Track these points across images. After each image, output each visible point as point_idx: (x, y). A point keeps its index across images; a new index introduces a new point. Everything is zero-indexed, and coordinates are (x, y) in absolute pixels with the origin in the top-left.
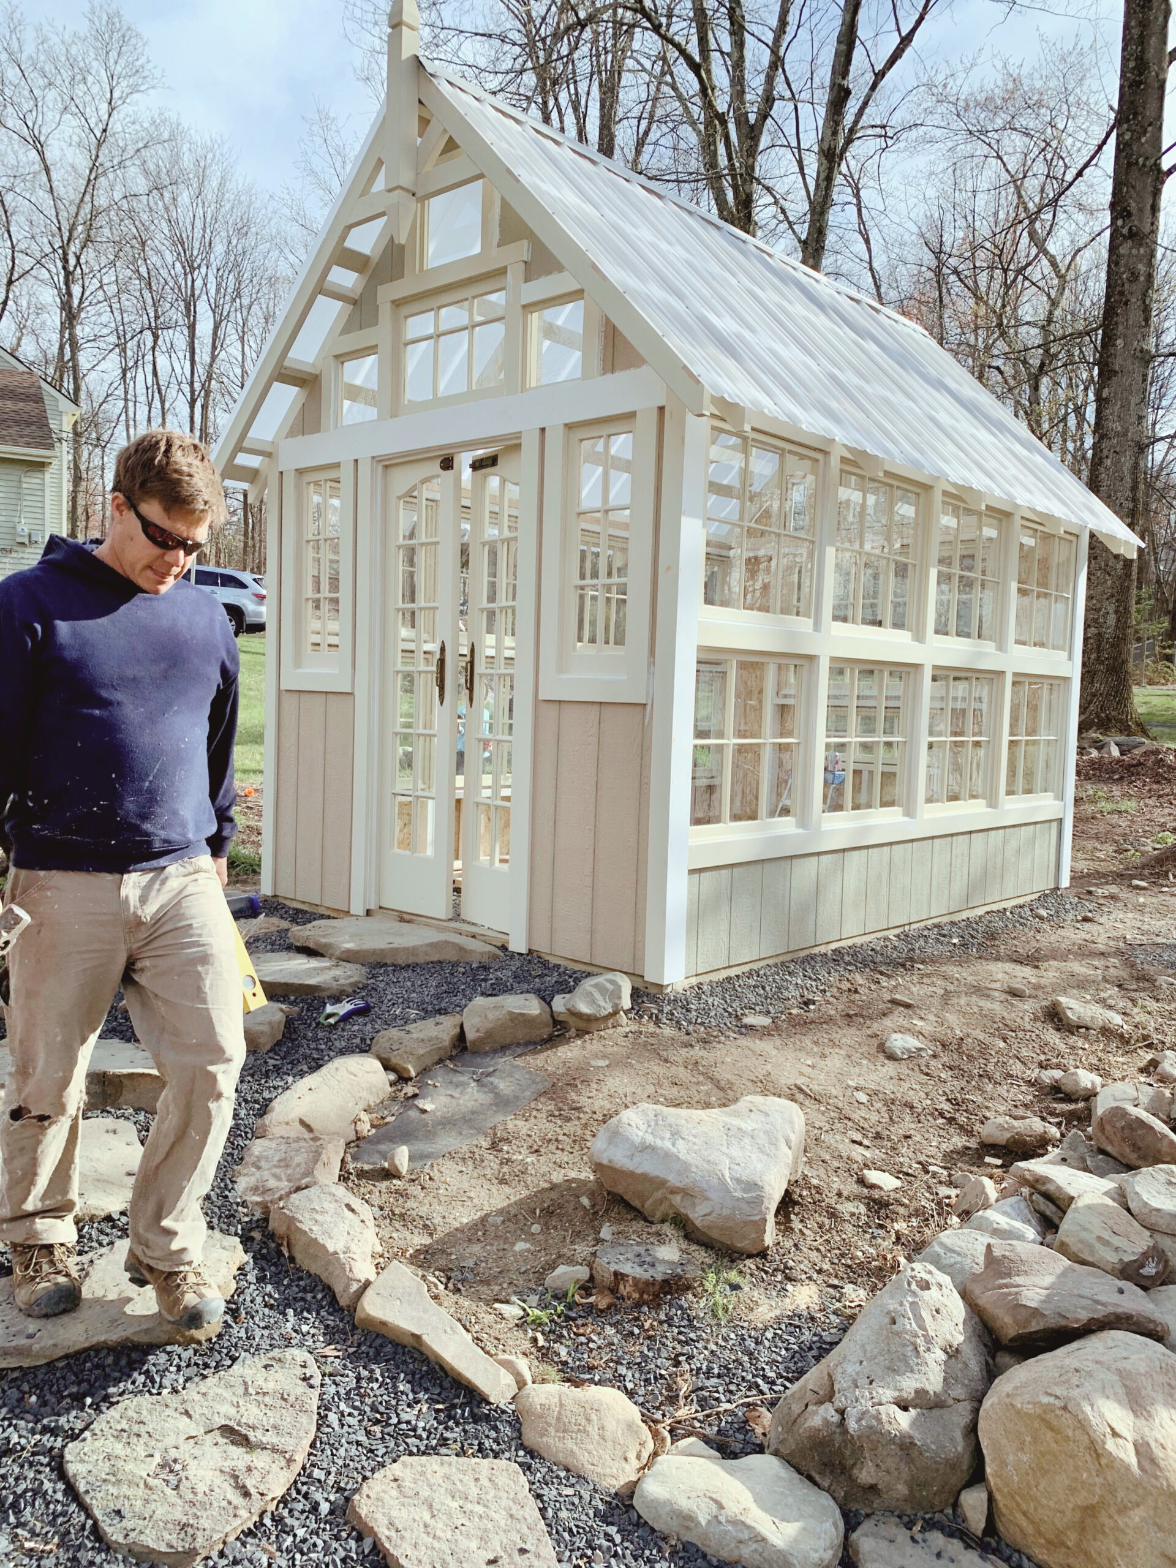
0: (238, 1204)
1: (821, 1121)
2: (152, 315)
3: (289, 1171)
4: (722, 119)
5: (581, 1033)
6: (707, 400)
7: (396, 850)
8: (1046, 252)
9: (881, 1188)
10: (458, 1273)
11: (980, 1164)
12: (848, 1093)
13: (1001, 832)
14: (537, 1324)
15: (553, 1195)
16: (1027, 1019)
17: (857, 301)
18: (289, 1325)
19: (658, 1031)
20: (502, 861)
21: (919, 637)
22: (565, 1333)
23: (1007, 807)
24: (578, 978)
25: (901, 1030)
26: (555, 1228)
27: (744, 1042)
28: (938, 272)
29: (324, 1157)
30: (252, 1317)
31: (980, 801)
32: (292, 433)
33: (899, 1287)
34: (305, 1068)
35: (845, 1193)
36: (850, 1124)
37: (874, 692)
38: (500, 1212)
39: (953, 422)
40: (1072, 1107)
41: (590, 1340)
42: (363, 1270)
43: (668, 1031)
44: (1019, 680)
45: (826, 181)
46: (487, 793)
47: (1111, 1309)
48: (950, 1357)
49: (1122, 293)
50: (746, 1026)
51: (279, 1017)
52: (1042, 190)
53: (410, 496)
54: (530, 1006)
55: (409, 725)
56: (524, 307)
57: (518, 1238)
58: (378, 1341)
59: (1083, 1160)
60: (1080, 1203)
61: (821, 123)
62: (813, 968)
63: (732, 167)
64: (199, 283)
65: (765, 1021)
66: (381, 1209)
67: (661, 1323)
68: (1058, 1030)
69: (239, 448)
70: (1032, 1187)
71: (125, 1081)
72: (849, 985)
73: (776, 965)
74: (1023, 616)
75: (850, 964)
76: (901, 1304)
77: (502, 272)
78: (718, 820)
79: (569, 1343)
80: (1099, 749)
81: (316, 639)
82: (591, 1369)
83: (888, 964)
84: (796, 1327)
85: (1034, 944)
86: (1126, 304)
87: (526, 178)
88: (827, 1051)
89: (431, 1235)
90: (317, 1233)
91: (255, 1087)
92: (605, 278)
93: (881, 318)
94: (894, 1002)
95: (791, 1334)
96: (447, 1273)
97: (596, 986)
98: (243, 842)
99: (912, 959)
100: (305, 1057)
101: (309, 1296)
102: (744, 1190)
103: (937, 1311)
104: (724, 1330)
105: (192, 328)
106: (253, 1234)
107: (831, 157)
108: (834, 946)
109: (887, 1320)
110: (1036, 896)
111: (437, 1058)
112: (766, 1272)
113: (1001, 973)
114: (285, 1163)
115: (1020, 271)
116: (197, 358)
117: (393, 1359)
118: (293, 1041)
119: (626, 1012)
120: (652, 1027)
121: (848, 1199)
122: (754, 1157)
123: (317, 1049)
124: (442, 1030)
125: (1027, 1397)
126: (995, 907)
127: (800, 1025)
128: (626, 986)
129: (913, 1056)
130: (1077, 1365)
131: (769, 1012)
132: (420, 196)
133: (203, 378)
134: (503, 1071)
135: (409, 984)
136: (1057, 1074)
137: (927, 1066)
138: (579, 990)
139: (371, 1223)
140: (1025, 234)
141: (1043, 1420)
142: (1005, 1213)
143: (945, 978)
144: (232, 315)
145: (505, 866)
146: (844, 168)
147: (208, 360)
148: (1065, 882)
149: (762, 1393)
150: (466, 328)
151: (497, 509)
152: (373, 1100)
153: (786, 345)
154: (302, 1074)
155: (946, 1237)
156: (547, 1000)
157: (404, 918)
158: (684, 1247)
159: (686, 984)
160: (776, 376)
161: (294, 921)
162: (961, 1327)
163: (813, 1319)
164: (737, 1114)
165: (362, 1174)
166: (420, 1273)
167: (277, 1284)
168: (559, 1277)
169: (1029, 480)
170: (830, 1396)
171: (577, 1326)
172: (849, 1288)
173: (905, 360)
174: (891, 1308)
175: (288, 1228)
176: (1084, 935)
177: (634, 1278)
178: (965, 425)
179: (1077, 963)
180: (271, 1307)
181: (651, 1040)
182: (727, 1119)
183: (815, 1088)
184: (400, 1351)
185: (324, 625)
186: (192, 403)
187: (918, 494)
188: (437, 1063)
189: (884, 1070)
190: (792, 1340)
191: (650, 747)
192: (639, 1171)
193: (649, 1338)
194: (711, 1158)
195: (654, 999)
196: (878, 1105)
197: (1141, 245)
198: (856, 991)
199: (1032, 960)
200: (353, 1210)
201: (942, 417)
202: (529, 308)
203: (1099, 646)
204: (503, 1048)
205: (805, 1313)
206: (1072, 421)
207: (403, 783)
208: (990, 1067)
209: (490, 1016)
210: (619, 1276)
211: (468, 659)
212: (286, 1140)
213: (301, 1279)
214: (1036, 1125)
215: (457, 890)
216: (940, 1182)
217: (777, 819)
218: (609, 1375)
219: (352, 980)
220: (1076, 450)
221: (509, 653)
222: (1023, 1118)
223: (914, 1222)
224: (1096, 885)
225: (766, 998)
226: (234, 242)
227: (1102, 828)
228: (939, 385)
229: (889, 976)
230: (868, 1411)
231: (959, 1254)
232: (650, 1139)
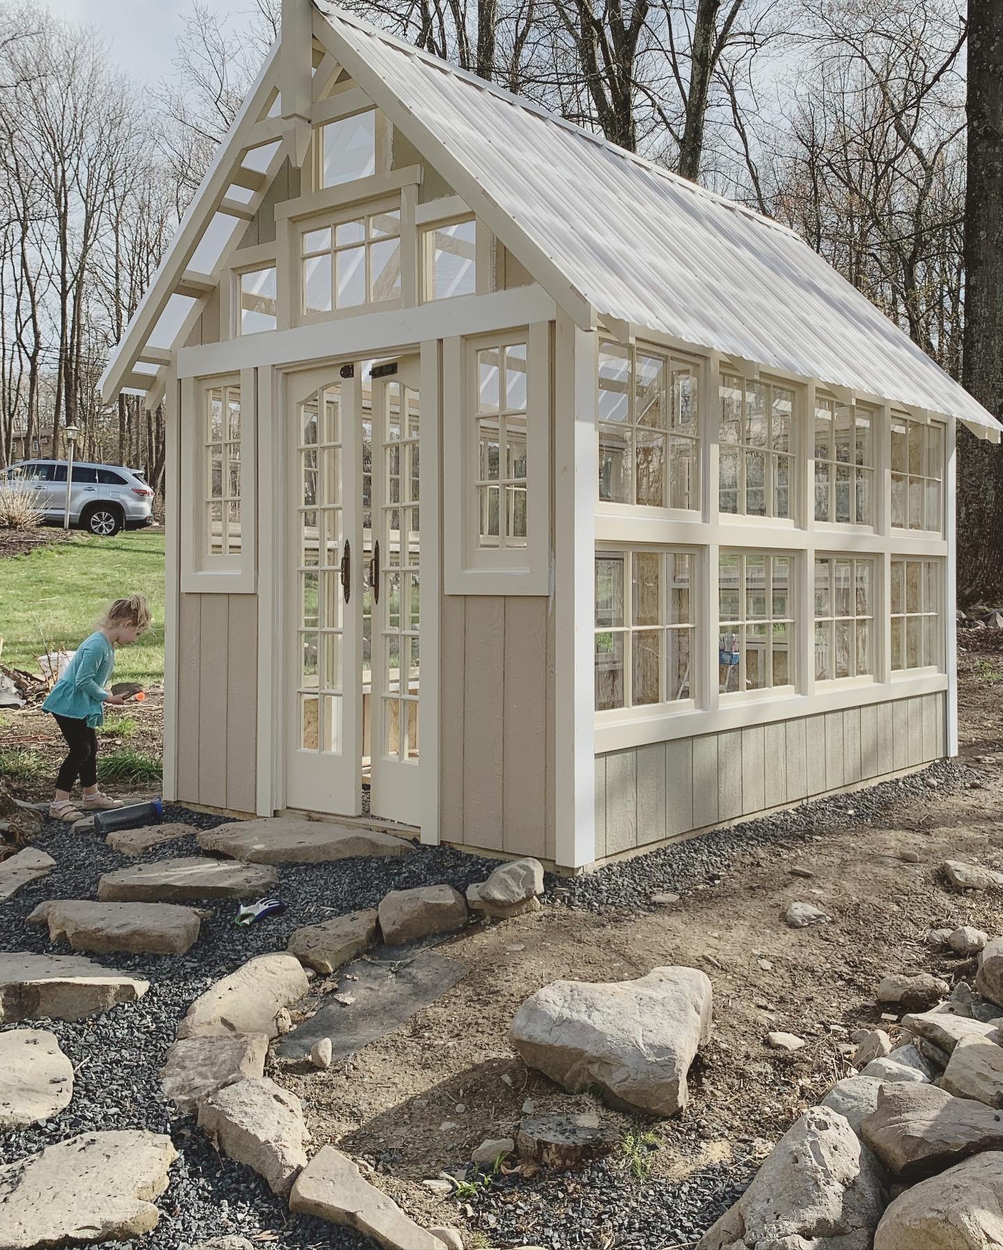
0: (165, 1104)
1: (727, 989)
2: (20, 205)
3: (215, 1069)
4: (598, 25)
5: (495, 921)
6: (594, 317)
7: (304, 749)
8: (912, 146)
9: (786, 1048)
10: (387, 1155)
11: (879, 1021)
12: (753, 961)
13: (890, 705)
14: (466, 1196)
15: (476, 1075)
16: (918, 883)
17: (731, 209)
18: (224, 1215)
19: (570, 913)
20: (411, 755)
21: (801, 524)
22: (493, 1202)
23: (893, 681)
24: (491, 866)
25: (802, 899)
26: (479, 1106)
27: (653, 918)
28: (811, 164)
29: (249, 1053)
30: (188, 1210)
31: (867, 676)
32: (189, 343)
33: (801, 1129)
34: (223, 969)
35: (753, 1055)
36: (755, 990)
37: (762, 575)
38: (424, 1095)
39: (824, 323)
40: (961, 962)
41: (517, 1207)
42: (295, 1156)
43: (580, 913)
44: (897, 560)
45: (700, 85)
46: (394, 687)
47: (987, 1133)
48: (848, 1189)
49: (982, 188)
50: (654, 904)
51: (194, 920)
52: (905, 89)
53: (312, 402)
54: (445, 896)
55: (314, 623)
56: (418, 226)
57: (444, 1119)
58: (314, 1223)
59: (970, 1009)
60: (963, 1045)
61: (692, 28)
62: (717, 844)
63: (609, 71)
64: (70, 174)
65: (674, 898)
66: (308, 1100)
67: (584, 1186)
68: (948, 892)
69: (137, 357)
70: (922, 1035)
71: (42, 992)
72: (751, 859)
73: (682, 844)
74: (898, 500)
75: (751, 838)
76: (803, 1144)
77: (397, 193)
78: (621, 704)
79: (498, 1211)
80: (986, 620)
81: (218, 541)
82: (519, 1233)
83: (788, 838)
84: (710, 1180)
85: (925, 811)
86: (986, 198)
87: (417, 110)
88: (732, 923)
89: (358, 1121)
90: (247, 1124)
91: (174, 990)
92: (496, 205)
93: (754, 224)
94: (795, 873)
95: (706, 1187)
96: (377, 1156)
97: (509, 872)
98: (138, 748)
99: (810, 832)
100: (223, 958)
101: (242, 1187)
102: (657, 1055)
103: (835, 1148)
104: (643, 1188)
105: (63, 218)
106: (182, 1131)
107: (704, 62)
108: (736, 822)
109: (790, 1160)
110: (927, 766)
111: (354, 952)
112: (681, 1132)
113: (894, 840)
114: (210, 1061)
115: (889, 163)
116: (68, 249)
117: (329, 1238)
118: (208, 943)
119: (539, 897)
120: (564, 910)
121: (755, 1060)
122: (665, 1023)
123: (234, 950)
124: (357, 925)
125: (914, 1216)
126: (888, 778)
127: (707, 899)
128: (539, 872)
129: (814, 922)
130: (957, 1182)
131: (676, 889)
132: (315, 122)
133: (76, 269)
134: (421, 962)
135: (322, 882)
136: (947, 933)
137: (826, 932)
138: (493, 877)
139: (300, 1113)
140: (892, 128)
141: (928, 1233)
142: (898, 1061)
143: (842, 848)
144: (106, 206)
145: (415, 761)
146: (718, 67)
147: (81, 250)
148: (954, 752)
149: (680, 1241)
150: (363, 245)
151: (397, 409)
152: (293, 997)
153: (665, 258)
154: (221, 975)
155: (844, 1084)
156: (461, 890)
157: (312, 817)
158: (602, 1114)
159: (597, 866)
160: (655, 290)
161: (199, 825)
162: (857, 1162)
163: (725, 1171)
164: (648, 985)
165: (286, 1069)
166: (351, 1157)
167: (210, 1178)
168: (485, 1150)
169: (896, 374)
170: (742, 1234)
171: (504, 1195)
172: (758, 1142)
173: (777, 264)
174: (794, 1148)
175: (218, 1123)
176: (972, 802)
177: (557, 1145)
178: (834, 323)
179: (965, 829)
180: (205, 1200)
181: (565, 922)
182: (639, 990)
183: (722, 958)
184: (335, 1229)
185: (225, 527)
186: (64, 296)
187: (793, 392)
188: (355, 958)
189: (786, 938)
190: (707, 1192)
191: (554, 637)
192: (557, 1044)
193: (574, 1200)
194: (625, 1027)
195: (565, 883)
196: (782, 971)
197: (996, 145)
198: (758, 865)
199: (924, 827)
200: (281, 1101)
201: (813, 319)
202: (423, 227)
203: (980, 521)
204: (419, 940)
205: (718, 1167)
206: (947, 303)
207: (310, 682)
208: (885, 930)
209: (406, 909)
210: (543, 1145)
211: (372, 555)
212: (209, 1039)
213: (233, 1170)
214: (928, 979)
215: (366, 787)
216: (841, 1040)
217: (678, 701)
218: (537, 1237)
219: (264, 881)
220: (953, 330)
221: (412, 548)
222: (916, 975)
223: (818, 1077)
224: (985, 753)
225: (673, 875)
226: (106, 132)
227: (989, 698)
228: (811, 287)
229: (788, 849)
230: (775, 1243)
231: (856, 1099)
232: (567, 1013)
